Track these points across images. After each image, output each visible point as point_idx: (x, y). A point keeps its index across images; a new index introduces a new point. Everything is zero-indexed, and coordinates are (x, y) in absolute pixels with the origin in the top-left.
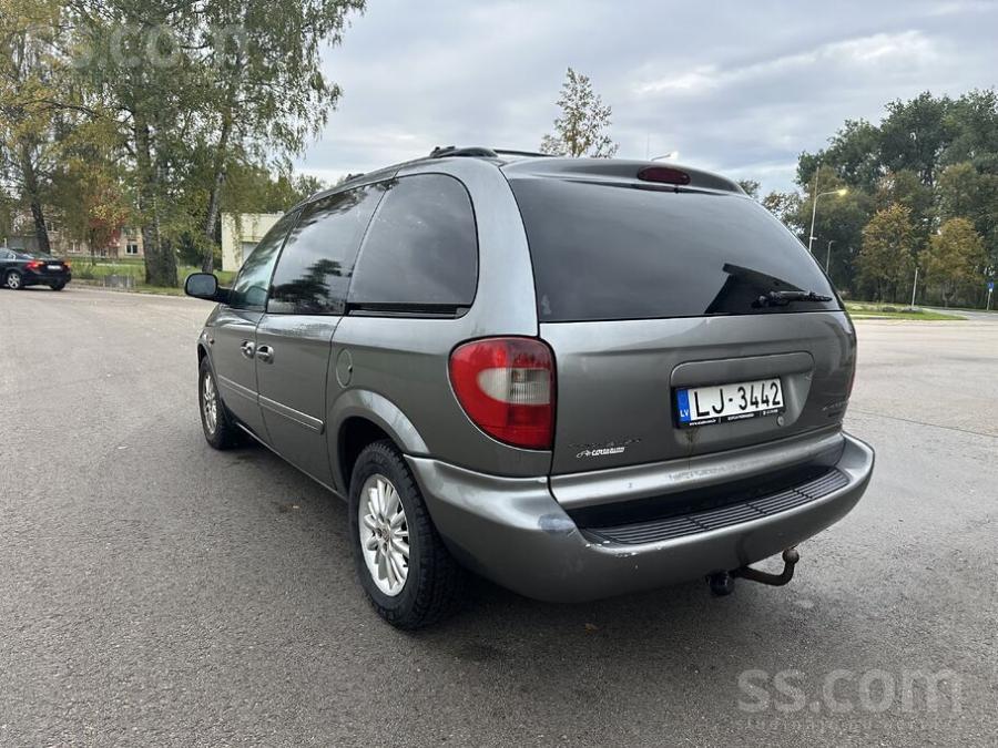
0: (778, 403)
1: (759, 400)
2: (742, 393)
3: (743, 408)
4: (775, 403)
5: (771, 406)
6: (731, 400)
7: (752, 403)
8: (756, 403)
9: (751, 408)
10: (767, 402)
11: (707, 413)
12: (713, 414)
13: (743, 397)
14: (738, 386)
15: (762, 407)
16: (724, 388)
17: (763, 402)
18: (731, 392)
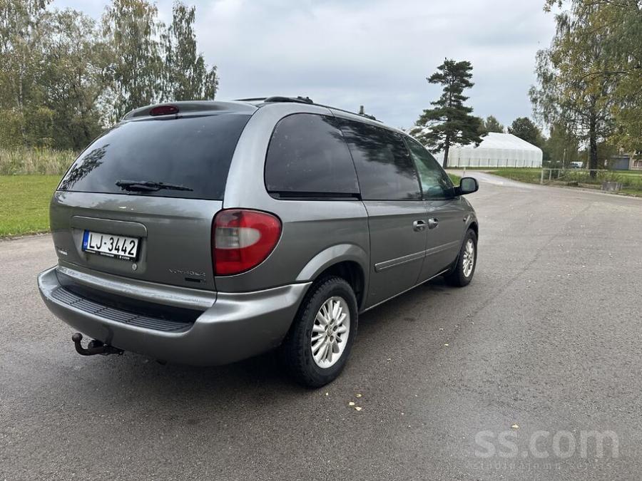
0: (133, 254)
1: (120, 248)
2: (112, 241)
3: (110, 250)
4: (129, 253)
5: (127, 254)
6: (105, 243)
7: (116, 249)
8: (118, 250)
9: (114, 252)
10: (125, 251)
11: (93, 247)
12: (96, 249)
13: (112, 244)
14: (111, 237)
15: (121, 253)
16: (104, 236)
17: (122, 250)
18: (107, 239)
